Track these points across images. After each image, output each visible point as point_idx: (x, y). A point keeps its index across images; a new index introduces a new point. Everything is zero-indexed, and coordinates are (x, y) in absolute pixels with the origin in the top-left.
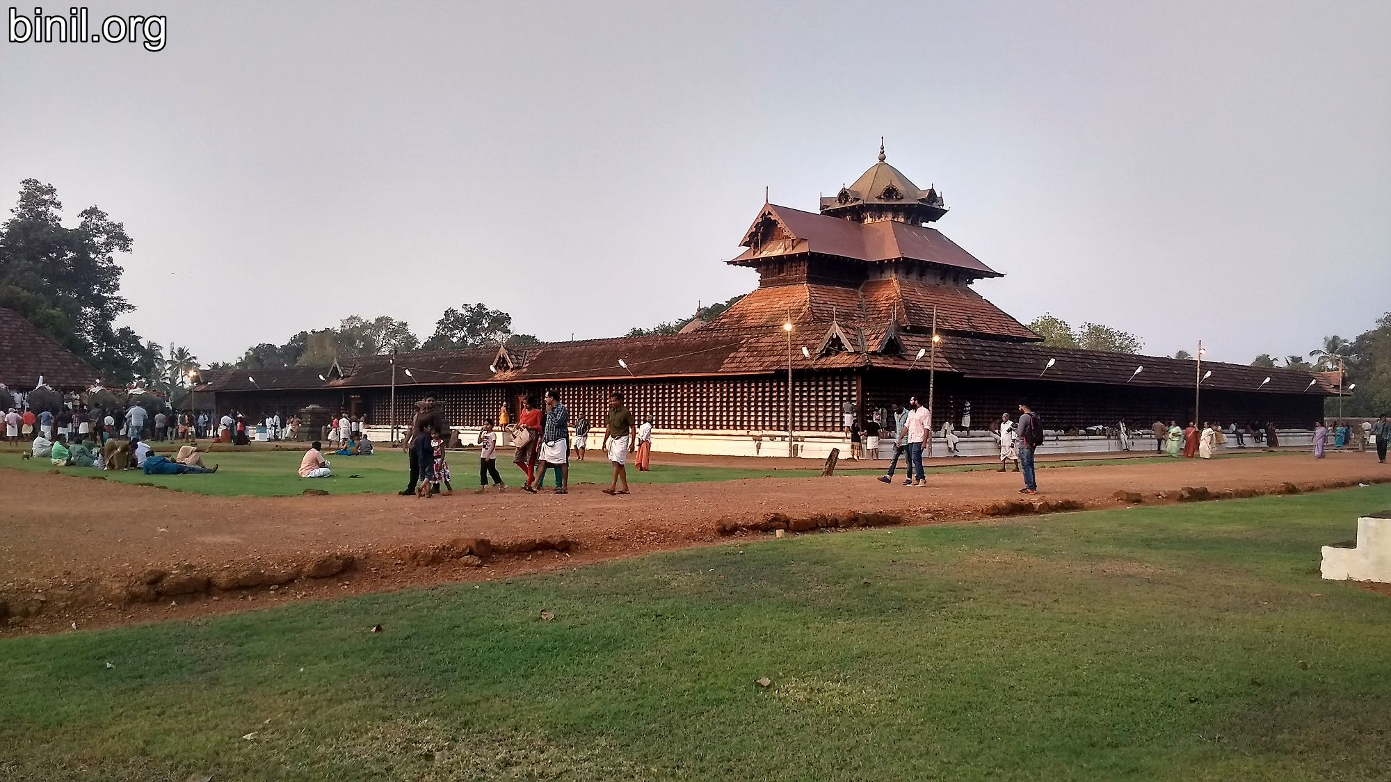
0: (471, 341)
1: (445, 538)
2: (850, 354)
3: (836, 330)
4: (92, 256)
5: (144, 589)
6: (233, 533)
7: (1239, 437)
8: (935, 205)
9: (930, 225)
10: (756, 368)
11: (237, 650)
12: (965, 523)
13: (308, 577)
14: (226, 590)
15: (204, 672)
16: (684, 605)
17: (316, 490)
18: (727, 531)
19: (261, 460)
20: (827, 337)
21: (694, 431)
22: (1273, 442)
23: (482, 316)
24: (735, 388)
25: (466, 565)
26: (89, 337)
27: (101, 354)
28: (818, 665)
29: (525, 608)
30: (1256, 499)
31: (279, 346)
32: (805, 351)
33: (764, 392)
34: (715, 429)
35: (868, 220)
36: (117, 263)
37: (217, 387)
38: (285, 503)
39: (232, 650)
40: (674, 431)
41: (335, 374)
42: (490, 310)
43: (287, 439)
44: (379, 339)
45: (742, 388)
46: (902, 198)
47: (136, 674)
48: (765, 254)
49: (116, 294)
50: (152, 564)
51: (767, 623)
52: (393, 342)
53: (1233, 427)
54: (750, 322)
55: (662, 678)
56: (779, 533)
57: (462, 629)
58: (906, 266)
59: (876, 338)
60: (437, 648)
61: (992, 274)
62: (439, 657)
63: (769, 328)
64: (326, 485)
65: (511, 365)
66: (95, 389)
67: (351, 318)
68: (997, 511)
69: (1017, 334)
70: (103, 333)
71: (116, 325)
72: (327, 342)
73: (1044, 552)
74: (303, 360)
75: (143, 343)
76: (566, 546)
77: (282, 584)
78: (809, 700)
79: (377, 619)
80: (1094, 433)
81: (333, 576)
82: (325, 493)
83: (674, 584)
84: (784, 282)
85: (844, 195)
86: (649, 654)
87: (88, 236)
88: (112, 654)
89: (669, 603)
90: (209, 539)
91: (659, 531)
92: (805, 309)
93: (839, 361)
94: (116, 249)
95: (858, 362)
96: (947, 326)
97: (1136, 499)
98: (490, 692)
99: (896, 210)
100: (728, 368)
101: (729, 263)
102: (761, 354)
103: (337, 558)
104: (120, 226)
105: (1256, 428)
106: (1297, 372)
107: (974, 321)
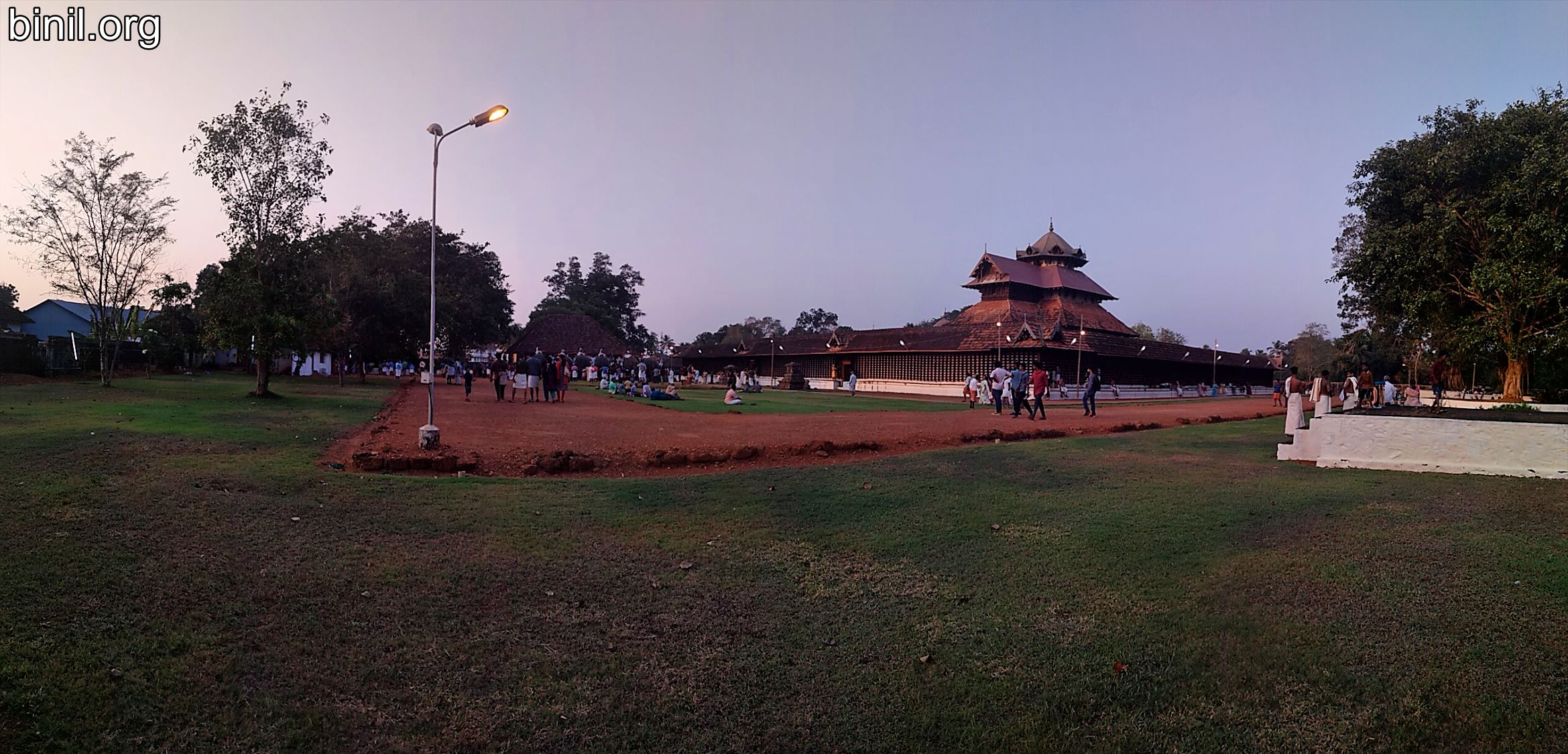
0: (815, 330)
1: (808, 440)
2: (1034, 340)
3: (1026, 326)
4: (626, 288)
5: (655, 459)
6: (695, 432)
7: (1233, 390)
8: (1081, 258)
9: (1078, 269)
10: (979, 347)
11: (701, 495)
12: (1099, 436)
13: (734, 458)
14: (694, 462)
15: (685, 505)
16: (945, 482)
17: (734, 411)
18: (967, 440)
19: (703, 394)
20: (1021, 330)
21: (942, 383)
22: (1249, 393)
23: (822, 315)
24: (967, 358)
25: (819, 456)
26: (624, 330)
27: (630, 338)
28: (1025, 517)
29: (855, 482)
30: (1243, 422)
31: (713, 333)
32: (1008, 338)
33: (984, 361)
34: (954, 381)
35: (1044, 265)
36: (637, 292)
37: (684, 355)
38: (720, 417)
39: (699, 495)
40: (930, 382)
41: (742, 349)
42: (826, 312)
43: (717, 383)
44: (765, 329)
45: (971, 358)
46: (1063, 253)
47: (653, 504)
48: (985, 282)
49: (637, 308)
50: (659, 447)
51: (995, 492)
52: (772, 330)
53: (1230, 385)
54: (975, 321)
55: (936, 523)
56: (997, 441)
57: (819, 492)
58: (1065, 292)
59: (1049, 331)
60: (806, 502)
61: (1112, 298)
62: (808, 507)
63: (989, 324)
64: (739, 408)
65: (839, 344)
66: (628, 356)
67: (750, 318)
68: (1117, 430)
69: (1125, 331)
70: (630, 327)
71: (636, 324)
72: (738, 330)
73: (1143, 451)
74: (725, 341)
75: (649, 333)
76: (875, 447)
77: (721, 462)
78: (1022, 537)
79: (773, 484)
80: (1164, 387)
81: (746, 458)
82: (739, 413)
83: (939, 469)
84: (995, 299)
85: (1029, 250)
86: (927, 509)
87: (624, 279)
88: (641, 491)
89: (937, 481)
90: (684, 435)
91: (928, 439)
92: (1008, 314)
93: (1027, 344)
94: (637, 284)
95: (1039, 345)
96: (1088, 326)
97: (1187, 422)
98: (837, 529)
99: (1059, 260)
100: (963, 347)
101: (963, 286)
102: (983, 339)
103: (749, 449)
104: (639, 273)
105: (1242, 385)
106: (1261, 357)
107: (1103, 325)
